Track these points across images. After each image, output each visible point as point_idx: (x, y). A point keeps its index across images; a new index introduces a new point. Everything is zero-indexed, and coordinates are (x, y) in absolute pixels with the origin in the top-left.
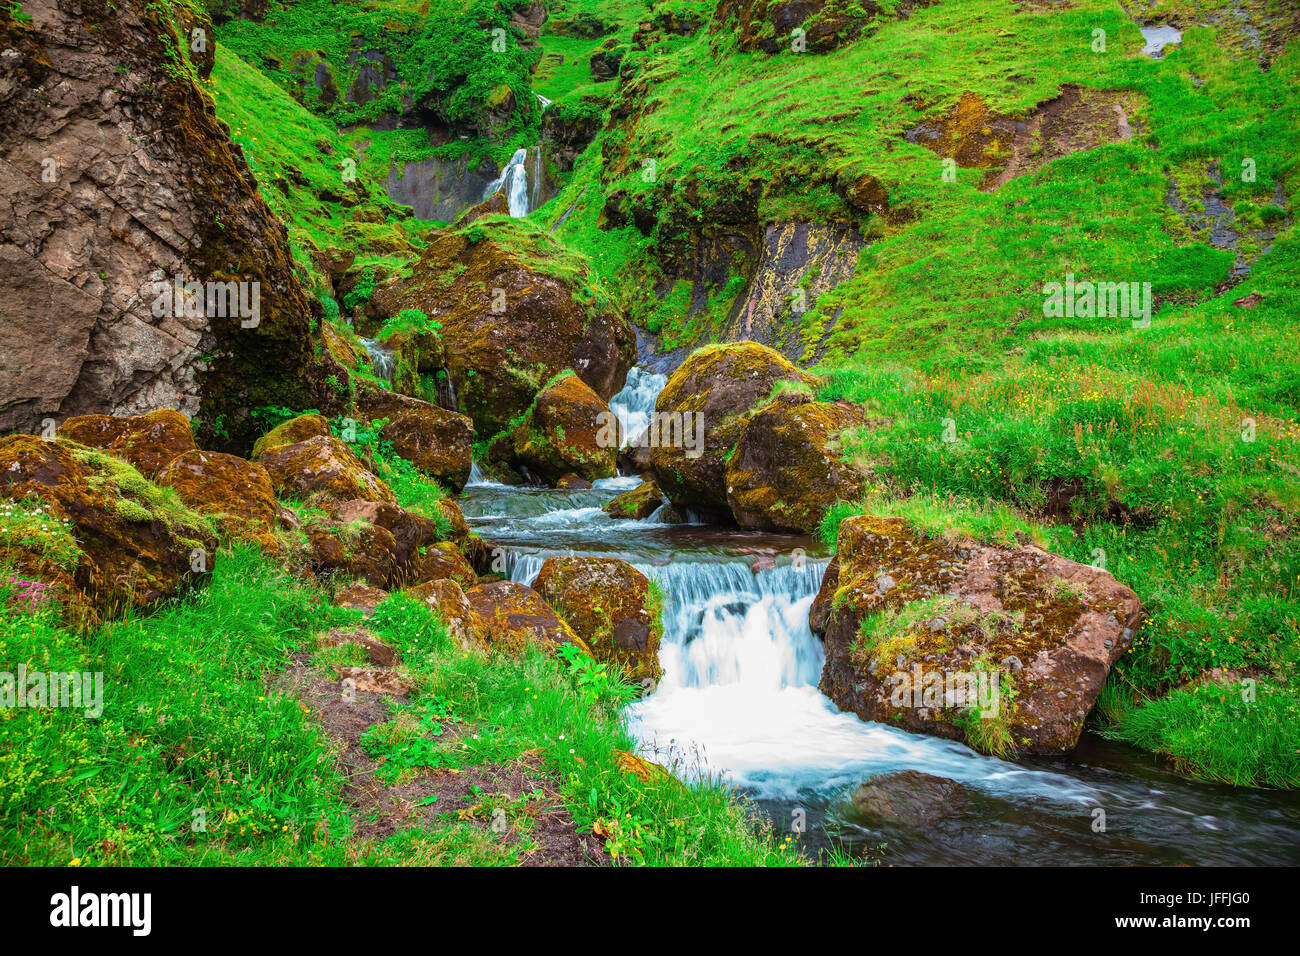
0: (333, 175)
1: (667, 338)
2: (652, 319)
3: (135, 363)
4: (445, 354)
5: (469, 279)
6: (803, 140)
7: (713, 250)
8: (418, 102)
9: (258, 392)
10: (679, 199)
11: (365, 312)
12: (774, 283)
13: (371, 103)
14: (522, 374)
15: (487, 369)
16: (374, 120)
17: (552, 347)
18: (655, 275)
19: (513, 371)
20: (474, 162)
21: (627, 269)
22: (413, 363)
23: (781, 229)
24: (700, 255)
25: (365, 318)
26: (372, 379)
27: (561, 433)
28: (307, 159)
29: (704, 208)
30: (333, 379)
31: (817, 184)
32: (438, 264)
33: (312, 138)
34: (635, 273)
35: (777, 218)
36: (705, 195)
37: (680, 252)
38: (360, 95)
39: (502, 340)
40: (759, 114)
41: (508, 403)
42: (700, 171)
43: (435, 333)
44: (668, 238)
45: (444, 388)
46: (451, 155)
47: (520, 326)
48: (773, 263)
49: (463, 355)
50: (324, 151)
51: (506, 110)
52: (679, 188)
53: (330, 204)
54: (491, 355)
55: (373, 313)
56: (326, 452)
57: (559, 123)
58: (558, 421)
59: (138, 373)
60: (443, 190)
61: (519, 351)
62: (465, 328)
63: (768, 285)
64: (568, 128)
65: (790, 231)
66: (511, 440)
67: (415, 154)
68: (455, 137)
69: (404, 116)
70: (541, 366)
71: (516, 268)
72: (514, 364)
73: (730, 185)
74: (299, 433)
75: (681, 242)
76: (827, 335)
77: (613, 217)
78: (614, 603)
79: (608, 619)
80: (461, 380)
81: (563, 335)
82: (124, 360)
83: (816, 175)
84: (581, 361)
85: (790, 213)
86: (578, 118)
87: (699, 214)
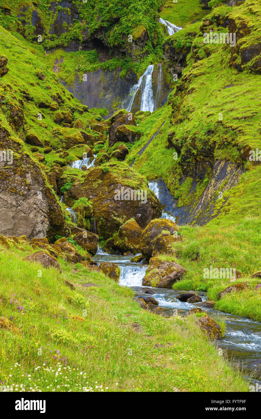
0: (45, 92)
1: (180, 202)
2: (176, 193)
3: (39, 230)
4: (94, 212)
5: (102, 186)
6: (231, 127)
7: (201, 166)
8: (91, 34)
9: (55, 233)
10: (188, 145)
11: (68, 194)
12: (213, 185)
13: (64, 35)
14: (118, 219)
15: (107, 217)
16: (66, 45)
17: (128, 210)
18: (179, 174)
19: (115, 218)
20: (123, 73)
21: (171, 170)
22: (83, 216)
23: (220, 163)
24: (196, 168)
25: (67, 197)
26: (71, 223)
27: (126, 239)
28: (32, 84)
29: (197, 150)
30: (67, 231)
31: (234, 146)
32: (93, 179)
33: (34, 71)
34: (174, 172)
35: (219, 158)
36: (198, 144)
37: (188, 166)
38: (57, 29)
39: (112, 208)
40: (222, 110)
41: (114, 229)
42: (197, 134)
43: (90, 205)
44: (184, 160)
45: (93, 223)
46: (110, 68)
47: (118, 203)
48: (215, 177)
49: (99, 213)
50: (40, 78)
51: (143, 41)
52: (189, 141)
53: (44, 109)
54: (108, 213)
55: (70, 195)
56: (67, 244)
57: (173, 50)
58: (126, 236)
59: (39, 231)
60: (106, 89)
61: (117, 211)
62: (100, 204)
63: (211, 186)
64: (178, 53)
65: (223, 163)
66: (113, 240)
67: (90, 67)
68: (113, 55)
69: (83, 42)
70: (125, 216)
71: (118, 183)
72: (115, 216)
73: (207, 141)
74: (62, 241)
75: (189, 162)
76: (222, 207)
77: (170, 144)
78: (111, 269)
79: (109, 271)
80: (98, 221)
81: (132, 206)
82: (37, 229)
83: (233, 142)
84: (138, 215)
85: (224, 156)
86: (183, 47)
87: (195, 152)
